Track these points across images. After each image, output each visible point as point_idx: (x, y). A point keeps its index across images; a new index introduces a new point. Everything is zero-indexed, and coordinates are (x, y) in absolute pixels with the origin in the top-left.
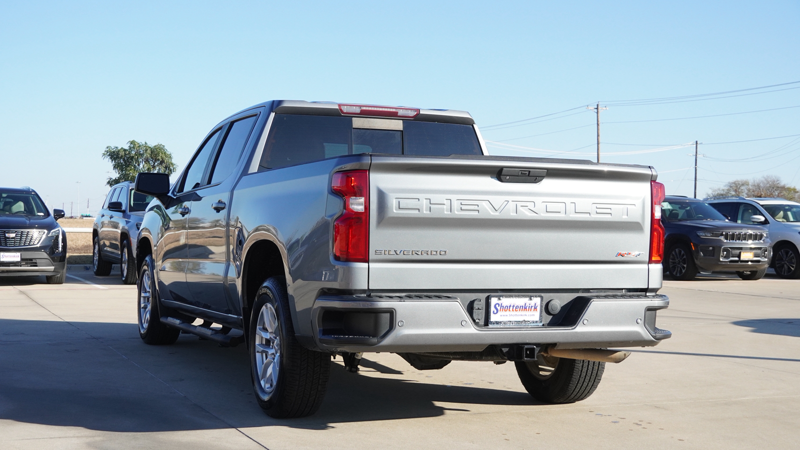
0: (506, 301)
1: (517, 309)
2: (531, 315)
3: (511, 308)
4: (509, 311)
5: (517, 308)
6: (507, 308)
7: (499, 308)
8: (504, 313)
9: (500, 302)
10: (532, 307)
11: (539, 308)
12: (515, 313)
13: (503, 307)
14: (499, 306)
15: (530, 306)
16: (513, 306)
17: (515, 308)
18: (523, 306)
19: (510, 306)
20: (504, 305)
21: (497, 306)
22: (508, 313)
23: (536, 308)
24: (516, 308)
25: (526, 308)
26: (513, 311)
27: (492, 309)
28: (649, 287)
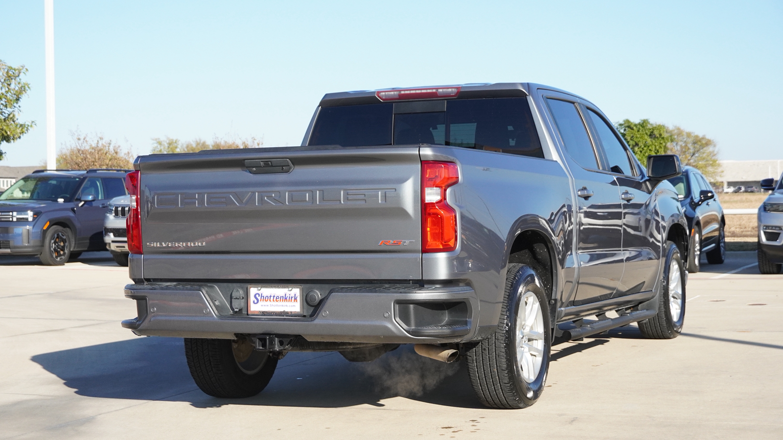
0: (267, 291)
1: (277, 300)
2: (292, 306)
3: (272, 298)
4: (270, 301)
5: (277, 298)
6: (267, 298)
7: (259, 298)
8: (264, 303)
9: (260, 292)
10: (292, 297)
11: (298, 299)
12: (275, 303)
13: (263, 297)
14: (259, 296)
15: (291, 296)
16: (274, 297)
17: (275, 298)
18: (283, 297)
19: (270, 296)
20: (265, 295)
21: (257, 296)
22: (268, 303)
23: (296, 299)
24: (276, 298)
25: (286, 299)
26: (274, 301)
27: (252, 298)
28: (424, 278)
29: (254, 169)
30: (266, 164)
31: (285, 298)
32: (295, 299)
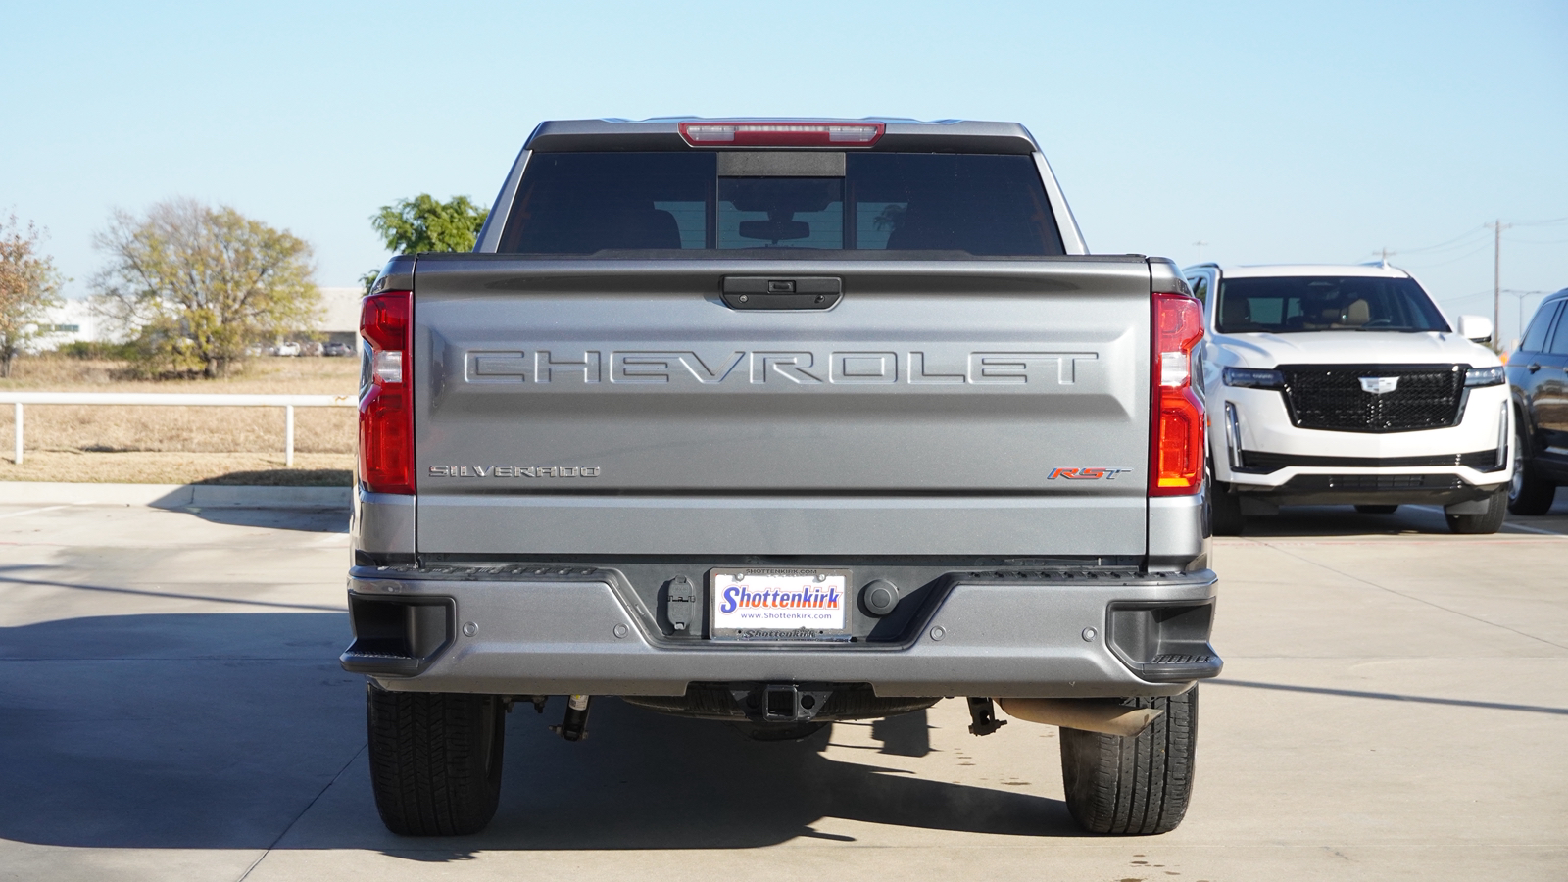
0: (756, 583)
1: (785, 602)
2: (822, 617)
3: (770, 599)
4: (765, 605)
5: (785, 599)
6: (760, 599)
7: (737, 599)
8: (751, 610)
9: (739, 585)
10: (823, 597)
11: (841, 601)
12: (779, 610)
13: (749, 595)
14: (737, 594)
15: (820, 594)
16: (775, 595)
17: (778, 598)
18: (799, 596)
19: (767, 595)
20: (752, 590)
21: (732, 593)
22: (761, 610)
23: (835, 600)
24: (782, 599)
25: (809, 600)
26: (774, 605)
27: (719, 599)
28: (1151, 553)
29: (744, 297)
30: (780, 288)
31: (805, 599)
32: (833, 600)
